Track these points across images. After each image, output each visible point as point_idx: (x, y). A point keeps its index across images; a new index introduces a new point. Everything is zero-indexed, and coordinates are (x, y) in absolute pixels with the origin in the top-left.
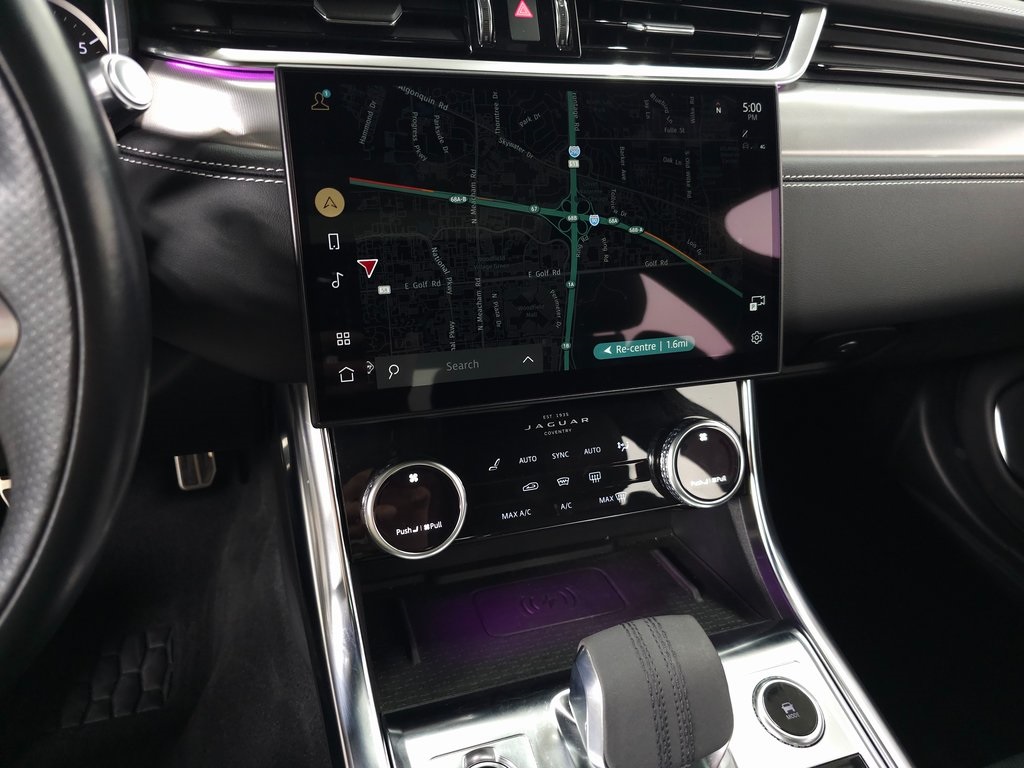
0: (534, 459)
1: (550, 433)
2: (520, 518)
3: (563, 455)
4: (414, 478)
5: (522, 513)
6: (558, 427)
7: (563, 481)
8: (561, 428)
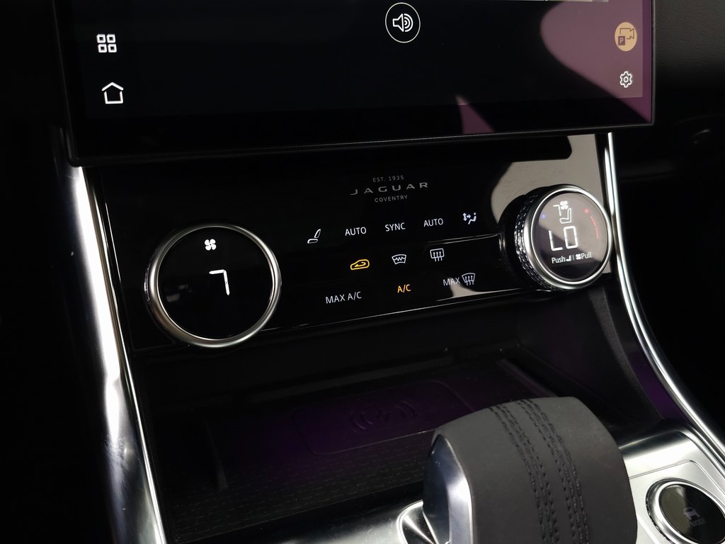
0: (363, 230)
1: (381, 200)
2: (347, 302)
3: (399, 227)
4: (210, 245)
5: (350, 296)
6: (391, 193)
7: (399, 259)
8: (395, 194)
